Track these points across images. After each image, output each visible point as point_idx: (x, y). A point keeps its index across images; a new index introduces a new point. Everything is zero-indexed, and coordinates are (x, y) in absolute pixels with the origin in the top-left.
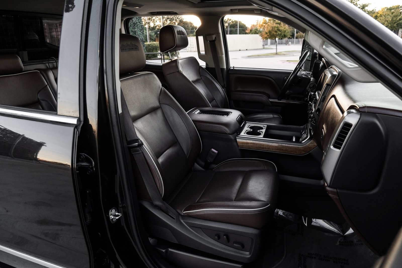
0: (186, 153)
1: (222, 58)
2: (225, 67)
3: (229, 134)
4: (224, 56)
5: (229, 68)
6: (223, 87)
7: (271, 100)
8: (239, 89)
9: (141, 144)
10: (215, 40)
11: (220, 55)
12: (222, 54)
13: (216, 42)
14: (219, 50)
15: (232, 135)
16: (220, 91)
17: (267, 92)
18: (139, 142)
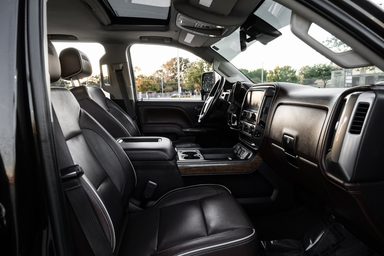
0: (119, 190)
1: (130, 88)
2: (134, 99)
3: (169, 160)
4: (132, 86)
5: (137, 100)
6: (133, 119)
7: (184, 130)
8: (150, 122)
9: (81, 172)
10: (121, 70)
11: (128, 86)
12: (130, 85)
13: (123, 72)
14: (126, 81)
15: (172, 161)
16: (131, 124)
17: (178, 123)
18: (78, 170)
